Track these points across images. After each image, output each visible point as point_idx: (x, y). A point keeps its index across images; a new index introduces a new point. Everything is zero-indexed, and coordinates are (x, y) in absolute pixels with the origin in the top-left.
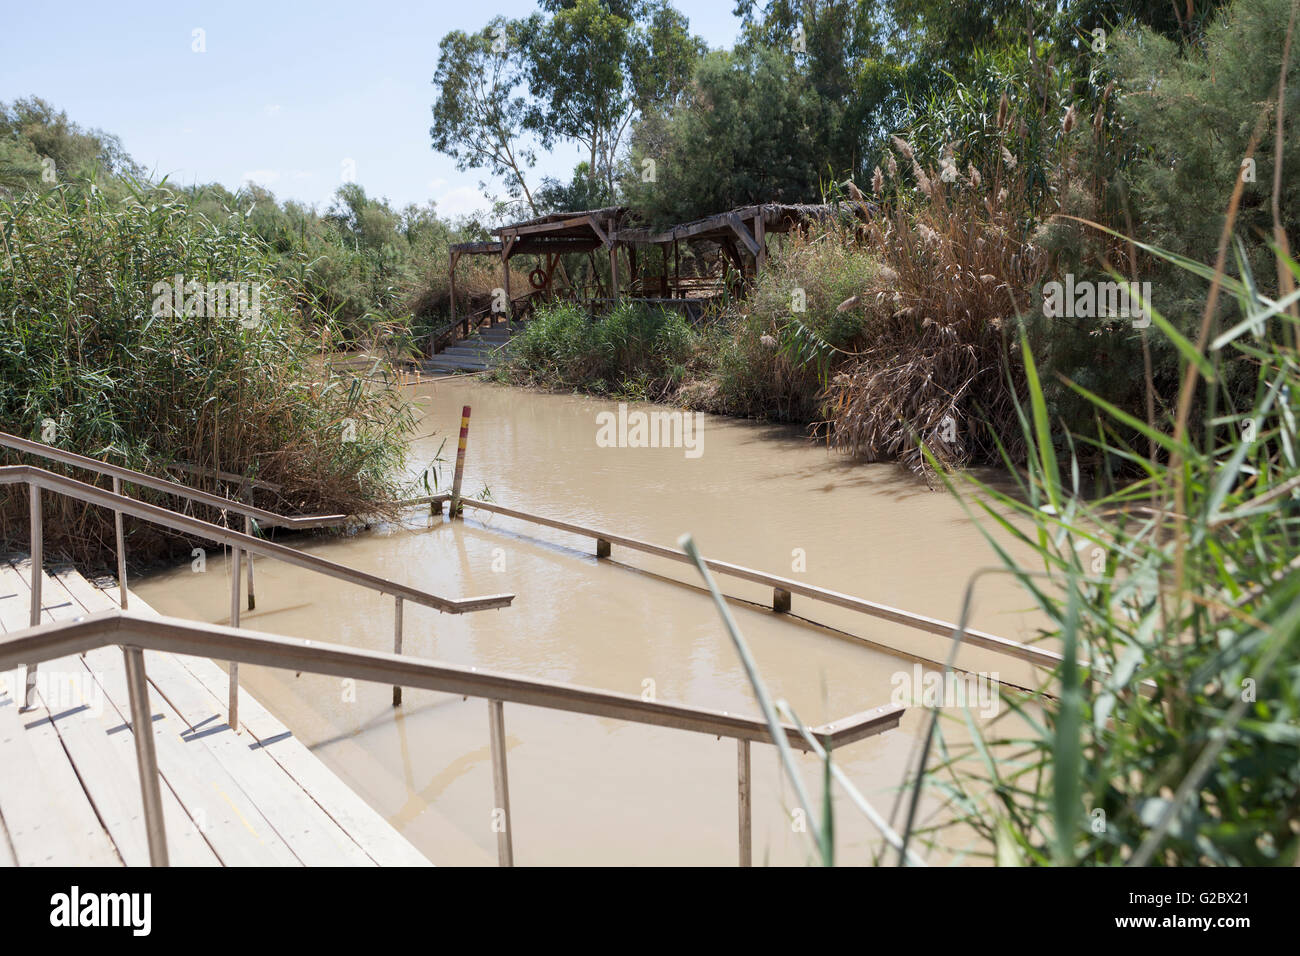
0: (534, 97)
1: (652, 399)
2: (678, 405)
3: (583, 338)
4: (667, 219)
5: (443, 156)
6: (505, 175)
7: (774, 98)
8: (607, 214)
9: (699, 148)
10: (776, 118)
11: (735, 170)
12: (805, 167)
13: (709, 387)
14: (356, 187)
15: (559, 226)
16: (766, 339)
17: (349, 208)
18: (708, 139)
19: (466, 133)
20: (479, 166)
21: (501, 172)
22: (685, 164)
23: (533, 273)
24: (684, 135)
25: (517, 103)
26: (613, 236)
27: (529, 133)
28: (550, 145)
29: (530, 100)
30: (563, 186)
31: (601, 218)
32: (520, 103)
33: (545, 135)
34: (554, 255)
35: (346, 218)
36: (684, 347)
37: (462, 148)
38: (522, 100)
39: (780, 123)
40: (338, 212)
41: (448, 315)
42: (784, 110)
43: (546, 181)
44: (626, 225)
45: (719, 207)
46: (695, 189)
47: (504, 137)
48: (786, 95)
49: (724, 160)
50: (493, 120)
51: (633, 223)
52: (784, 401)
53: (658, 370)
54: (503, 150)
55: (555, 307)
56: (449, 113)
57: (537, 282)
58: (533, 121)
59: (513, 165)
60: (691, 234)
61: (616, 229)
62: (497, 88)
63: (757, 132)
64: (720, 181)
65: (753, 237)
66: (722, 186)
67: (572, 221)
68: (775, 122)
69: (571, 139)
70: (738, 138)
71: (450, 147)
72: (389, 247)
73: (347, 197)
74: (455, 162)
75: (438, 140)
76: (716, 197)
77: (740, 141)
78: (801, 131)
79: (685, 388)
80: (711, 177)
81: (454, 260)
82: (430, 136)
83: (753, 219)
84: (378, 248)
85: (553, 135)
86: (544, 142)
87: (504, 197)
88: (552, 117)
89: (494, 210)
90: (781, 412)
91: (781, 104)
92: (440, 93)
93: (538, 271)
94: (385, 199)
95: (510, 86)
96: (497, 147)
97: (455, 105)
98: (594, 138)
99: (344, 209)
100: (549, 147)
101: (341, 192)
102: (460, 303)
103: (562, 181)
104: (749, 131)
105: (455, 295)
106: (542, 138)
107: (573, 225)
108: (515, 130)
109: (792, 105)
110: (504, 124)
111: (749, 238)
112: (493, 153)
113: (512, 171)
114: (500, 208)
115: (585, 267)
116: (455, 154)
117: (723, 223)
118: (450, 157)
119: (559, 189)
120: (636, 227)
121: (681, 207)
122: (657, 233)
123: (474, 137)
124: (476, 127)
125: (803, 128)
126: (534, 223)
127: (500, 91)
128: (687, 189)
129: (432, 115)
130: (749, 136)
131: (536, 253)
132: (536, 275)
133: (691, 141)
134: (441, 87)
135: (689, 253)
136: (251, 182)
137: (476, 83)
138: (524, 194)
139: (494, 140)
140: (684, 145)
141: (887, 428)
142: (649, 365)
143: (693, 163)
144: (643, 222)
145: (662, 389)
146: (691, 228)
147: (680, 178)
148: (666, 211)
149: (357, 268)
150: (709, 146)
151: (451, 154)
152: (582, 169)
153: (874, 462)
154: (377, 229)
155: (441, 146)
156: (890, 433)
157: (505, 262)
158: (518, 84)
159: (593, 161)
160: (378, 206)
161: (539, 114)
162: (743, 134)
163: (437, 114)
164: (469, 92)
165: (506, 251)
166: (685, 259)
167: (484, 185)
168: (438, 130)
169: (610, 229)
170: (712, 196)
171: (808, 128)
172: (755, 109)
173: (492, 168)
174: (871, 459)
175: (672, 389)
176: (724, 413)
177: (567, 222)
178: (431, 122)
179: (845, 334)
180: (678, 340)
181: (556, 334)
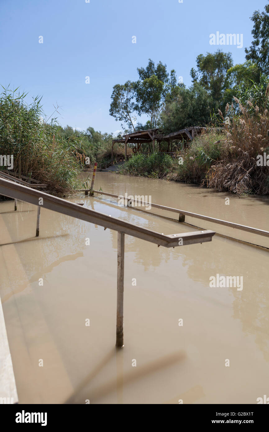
0: (137, 102)
1: (160, 178)
2: (166, 179)
3: (143, 162)
4: (168, 131)
5: (112, 116)
6: (128, 122)
7: (200, 99)
8: (153, 131)
9: (178, 112)
10: (200, 105)
11: (188, 118)
12: (207, 118)
13: (175, 175)
14: (91, 128)
15: (140, 134)
16: (191, 158)
17: (90, 133)
18: (181, 110)
19: (118, 111)
20: (121, 120)
21: (126, 121)
22: (175, 117)
23: (134, 149)
24: (174, 108)
25: (132, 104)
26: (154, 136)
27: (135, 111)
28: (140, 114)
29: (136, 103)
30: (143, 126)
31: (151, 132)
32: (133, 104)
33: (139, 112)
34: (139, 144)
35: (90, 136)
36: (170, 165)
37: (118, 115)
38: (133, 103)
39: (201, 106)
40: (88, 134)
41: (111, 158)
42: (203, 103)
43: (138, 124)
44: (157, 134)
45: (183, 128)
46: (176, 123)
47: (128, 112)
48: (204, 98)
49: (185, 116)
50: (126, 108)
51: (159, 133)
52: (195, 178)
53: (162, 170)
54: (128, 116)
55: (137, 154)
56: (115, 106)
57: (135, 151)
58: (136, 108)
59: (130, 120)
60: (174, 135)
61: (155, 134)
62: (127, 99)
63: (195, 108)
64: (184, 121)
65: (191, 136)
66: (184, 123)
67: (143, 133)
68: (200, 106)
69: (146, 114)
70: (189, 109)
71: (114, 115)
72: (99, 143)
73: (89, 131)
74: (115, 118)
75: (111, 113)
76: (182, 125)
77: (190, 110)
78: (207, 108)
79: (169, 175)
80: (181, 120)
81: (113, 144)
82: (109, 112)
83: (191, 130)
84: (97, 143)
85: (141, 112)
86: (139, 113)
87: (127, 128)
88: (141, 107)
89: (125, 132)
90: (195, 181)
91: (202, 101)
92: (113, 101)
93: (135, 148)
94: (100, 132)
95: (130, 99)
96: (126, 115)
97: (116, 104)
98: (152, 114)
99: (89, 133)
100: (140, 115)
101: (88, 129)
102: (114, 156)
103: (143, 124)
104: (192, 108)
105: (113, 153)
106: (138, 112)
107: (143, 134)
108: (131, 111)
109: (205, 101)
110: (129, 109)
111: (190, 136)
112: (125, 117)
113: (130, 121)
114: (126, 131)
115: (148, 148)
116: (115, 116)
117: (183, 132)
118: (114, 117)
119: (141, 126)
120: (160, 134)
121: (172, 128)
122: (165, 135)
123: (120, 112)
124: (121, 110)
125: (208, 107)
126: (134, 134)
127: (128, 100)
128: (174, 123)
129: (110, 106)
130: (192, 109)
131: (135, 143)
132: (135, 149)
133: (176, 110)
134: (113, 99)
135: (175, 146)
136: (68, 125)
137: (122, 99)
138: (133, 128)
139: (126, 114)
140: (174, 111)
141: (225, 182)
142: (160, 169)
143: (177, 117)
144: (162, 133)
145: (163, 175)
146: (174, 134)
147: (173, 121)
148: (168, 130)
149: (91, 147)
150: (181, 112)
151: (114, 116)
152: (148, 122)
153: (220, 192)
154: (97, 138)
155: (112, 114)
156: (226, 184)
157: (126, 144)
158: (132, 98)
159: (151, 120)
160: (98, 133)
161: (138, 106)
162: (191, 108)
163: (111, 106)
164: (120, 101)
165: (126, 142)
166: (174, 147)
167: (122, 125)
168: (111, 110)
169: (153, 134)
170: (181, 125)
171: (209, 107)
172: (194, 102)
173: (124, 120)
174: (219, 191)
175: (165, 175)
176: (179, 181)
177: (142, 133)
178: (109, 108)
179: (214, 157)
180: (168, 162)
181: (136, 161)
